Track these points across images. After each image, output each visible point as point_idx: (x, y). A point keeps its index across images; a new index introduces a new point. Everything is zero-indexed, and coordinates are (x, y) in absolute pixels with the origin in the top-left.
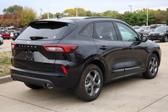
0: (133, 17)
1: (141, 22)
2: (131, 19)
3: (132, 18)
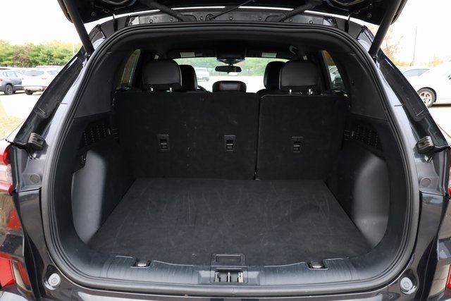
0: (46, 52)
1: (61, 61)
2: (41, 54)
3: (44, 53)
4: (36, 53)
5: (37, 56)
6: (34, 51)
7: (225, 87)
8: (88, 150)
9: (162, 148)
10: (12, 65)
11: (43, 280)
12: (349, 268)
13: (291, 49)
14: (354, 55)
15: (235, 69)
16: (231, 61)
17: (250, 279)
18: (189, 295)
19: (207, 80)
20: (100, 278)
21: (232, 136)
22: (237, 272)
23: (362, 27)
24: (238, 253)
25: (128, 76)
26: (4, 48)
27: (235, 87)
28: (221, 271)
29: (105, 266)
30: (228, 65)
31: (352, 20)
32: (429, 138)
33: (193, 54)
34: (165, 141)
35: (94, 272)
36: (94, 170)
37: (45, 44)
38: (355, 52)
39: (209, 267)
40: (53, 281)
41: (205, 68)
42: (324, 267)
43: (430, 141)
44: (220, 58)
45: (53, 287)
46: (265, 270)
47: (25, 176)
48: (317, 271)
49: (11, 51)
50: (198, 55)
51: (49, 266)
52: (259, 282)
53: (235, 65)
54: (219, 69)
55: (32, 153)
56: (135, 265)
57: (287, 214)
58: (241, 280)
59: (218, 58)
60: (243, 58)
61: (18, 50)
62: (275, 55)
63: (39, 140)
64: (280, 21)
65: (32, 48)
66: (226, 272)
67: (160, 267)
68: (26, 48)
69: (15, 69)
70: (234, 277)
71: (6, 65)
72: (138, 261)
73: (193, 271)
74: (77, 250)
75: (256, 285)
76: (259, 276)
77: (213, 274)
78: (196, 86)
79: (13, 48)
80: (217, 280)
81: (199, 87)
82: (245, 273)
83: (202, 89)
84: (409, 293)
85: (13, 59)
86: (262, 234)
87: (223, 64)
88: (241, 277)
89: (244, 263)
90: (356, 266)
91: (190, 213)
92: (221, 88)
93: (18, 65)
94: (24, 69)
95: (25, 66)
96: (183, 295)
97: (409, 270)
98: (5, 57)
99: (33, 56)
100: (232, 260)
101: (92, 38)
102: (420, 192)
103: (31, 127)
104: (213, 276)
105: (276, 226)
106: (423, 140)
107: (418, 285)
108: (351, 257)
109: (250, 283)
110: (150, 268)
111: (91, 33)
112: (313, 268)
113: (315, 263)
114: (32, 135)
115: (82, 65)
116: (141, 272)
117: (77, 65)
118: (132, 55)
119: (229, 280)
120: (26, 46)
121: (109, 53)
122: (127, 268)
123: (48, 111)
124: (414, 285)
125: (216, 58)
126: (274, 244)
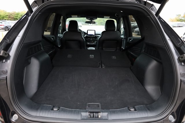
4: (17, 15)
5: (17, 16)
6: (16, 15)
8: (32, 57)
10: (8, 20)
11: (10, 118)
12: (146, 110)
13: (116, 15)
14: (149, 17)
16: (92, 19)
17: (104, 116)
20: (36, 117)
22: (98, 112)
23: (152, 5)
24: (97, 102)
25: (50, 24)
26: (5, 13)
28: (91, 112)
29: (38, 110)
30: (90, 21)
33: (77, 16)
35: (34, 113)
36: (35, 66)
37: (20, 12)
38: (149, 15)
39: (85, 110)
40: (15, 117)
41: (81, 22)
42: (135, 110)
44: (87, 18)
45: (15, 120)
46: (110, 112)
49: (7, 14)
50: (79, 16)
51: (12, 111)
53: (93, 21)
54: (87, 22)
55: (2, 60)
56: (52, 110)
57: (117, 84)
58: (99, 117)
60: (97, 18)
61: (10, 14)
62: (109, 17)
63: (6, 54)
64: (117, 1)
65: (16, 13)
66: (93, 112)
67: (64, 111)
68: (13, 13)
69: (9, 21)
70: (97, 115)
71: (5, 20)
72: (54, 107)
73: (78, 113)
74: (26, 103)
75: (107, 120)
76: (108, 115)
77: (87, 114)
79: (8, 13)
80: (89, 117)
81: (79, 29)
82: (101, 113)
84: (172, 122)
85: (8, 18)
86: (107, 93)
87: (88, 20)
88: (100, 115)
89: (101, 108)
90: (149, 110)
91: (76, 83)
93: (10, 20)
94: (12, 21)
97: (173, 112)
98: (5, 17)
99: (16, 17)
100: (95, 106)
101: (32, 7)
102: (181, 79)
103: (2, 48)
104: (87, 115)
105: (113, 89)
106: (182, 56)
107: (176, 118)
108: (146, 105)
109: (104, 118)
110: (59, 111)
111: (32, 5)
112: (131, 111)
113: (131, 108)
114: (2, 51)
115: (28, 19)
116: (55, 113)
117: (26, 19)
118: (52, 15)
119: (94, 117)
120: (13, 12)
121: (40, 13)
122: (49, 111)
123: (11, 40)
124: (174, 118)
125: (86, 18)
126: (113, 98)
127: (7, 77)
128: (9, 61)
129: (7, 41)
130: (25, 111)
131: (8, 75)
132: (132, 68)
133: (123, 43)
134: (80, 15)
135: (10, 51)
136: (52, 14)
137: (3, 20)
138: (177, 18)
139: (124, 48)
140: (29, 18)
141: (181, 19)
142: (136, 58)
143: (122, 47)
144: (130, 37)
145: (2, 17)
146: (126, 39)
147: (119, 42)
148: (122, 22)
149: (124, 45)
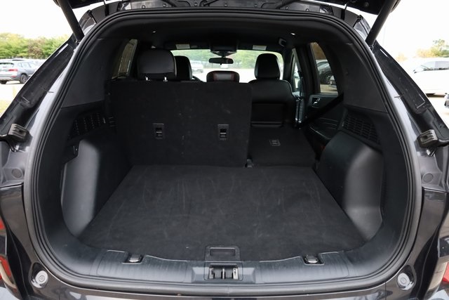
4: (48, 46)
5: (50, 49)
6: (47, 44)
7: (218, 76)
8: (81, 140)
9: (157, 136)
10: (27, 57)
11: (30, 278)
12: (345, 263)
13: (280, 43)
14: (350, 44)
15: (227, 61)
16: (224, 53)
17: (245, 276)
18: (183, 295)
19: (202, 72)
20: (89, 277)
21: (226, 126)
22: (232, 267)
23: (358, 17)
24: (232, 245)
25: (125, 66)
26: (20, 41)
27: (228, 77)
28: (215, 267)
29: (95, 261)
30: (220, 57)
31: (349, 9)
32: (433, 131)
33: (188, 46)
34: (160, 129)
35: (83, 269)
36: (88, 160)
38: (352, 42)
39: (203, 262)
40: (40, 279)
41: (200, 62)
42: (320, 262)
43: (433, 134)
45: (41, 285)
46: (261, 265)
47: (6, 170)
48: (312, 266)
49: (26, 44)
50: (193, 47)
51: (34, 264)
52: (255, 279)
53: (227, 57)
54: (212, 61)
55: (14, 145)
56: (127, 261)
57: (279, 203)
58: (235, 277)
59: (212, 51)
60: (235, 51)
61: (33, 43)
62: (265, 48)
63: (21, 132)
64: (277, 8)
65: (46, 42)
66: (221, 267)
67: (153, 264)
68: (39, 41)
69: (30, 60)
70: (229, 273)
71: (22, 57)
72: (130, 256)
73: (186, 268)
74: (66, 245)
75: (252, 283)
76: (254, 272)
77: (207, 270)
78: (191, 77)
79: (28, 41)
80: (211, 277)
81: (194, 77)
82: (240, 269)
83: (196, 79)
84: (406, 289)
85: (28, 51)
86: (255, 225)
87: (216, 56)
88: (237, 273)
89: (239, 257)
90: (352, 261)
91: (184, 201)
92: (215, 78)
93: (32, 57)
94: (38, 60)
95: (39, 58)
96: (176, 295)
97: (408, 266)
98: (21, 49)
99: (46, 49)
100: (227, 253)
101: (83, 26)
102: (423, 188)
103: (12, 118)
104: (207, 272)
105: (269, 216)
106: (425, 133)
107: (415, 281)
108: (345, 250)
109: (245, 280)
110: (143, 264)
111: (81, 20)
112: (309, 263)
113: (310, 257)
114: (13, 126)
115: (73, 52)
116: (132, 269)
117: (68, 52)
118: (128, 45)
119: (223, 277)
120: (39, 39)
121: (99, 40)
122: (118, 265)
123: (33, 100)
124: (411, 280)
125: (209, 50)
126: (268, 236)
127: (23, 183)
128: (27, 148)
129: (24, 104)
130: (64, 263)
131: (27, 179)
132: (317, 168)
133: (297, 110)
134: (197, 43)
135: (31, 125)
136: (128, 42)
137: (15, 57)
138: (436, 48)
139: (300, 122)
140: (76, 51)
141: (445, 51)
142: (327, 142)
143: (296, 119)
144: (314, 93)
145: (13, 50)
146: (306, 98)
147: (288, 105)
148: (296, 61)
149: (301, 113)
